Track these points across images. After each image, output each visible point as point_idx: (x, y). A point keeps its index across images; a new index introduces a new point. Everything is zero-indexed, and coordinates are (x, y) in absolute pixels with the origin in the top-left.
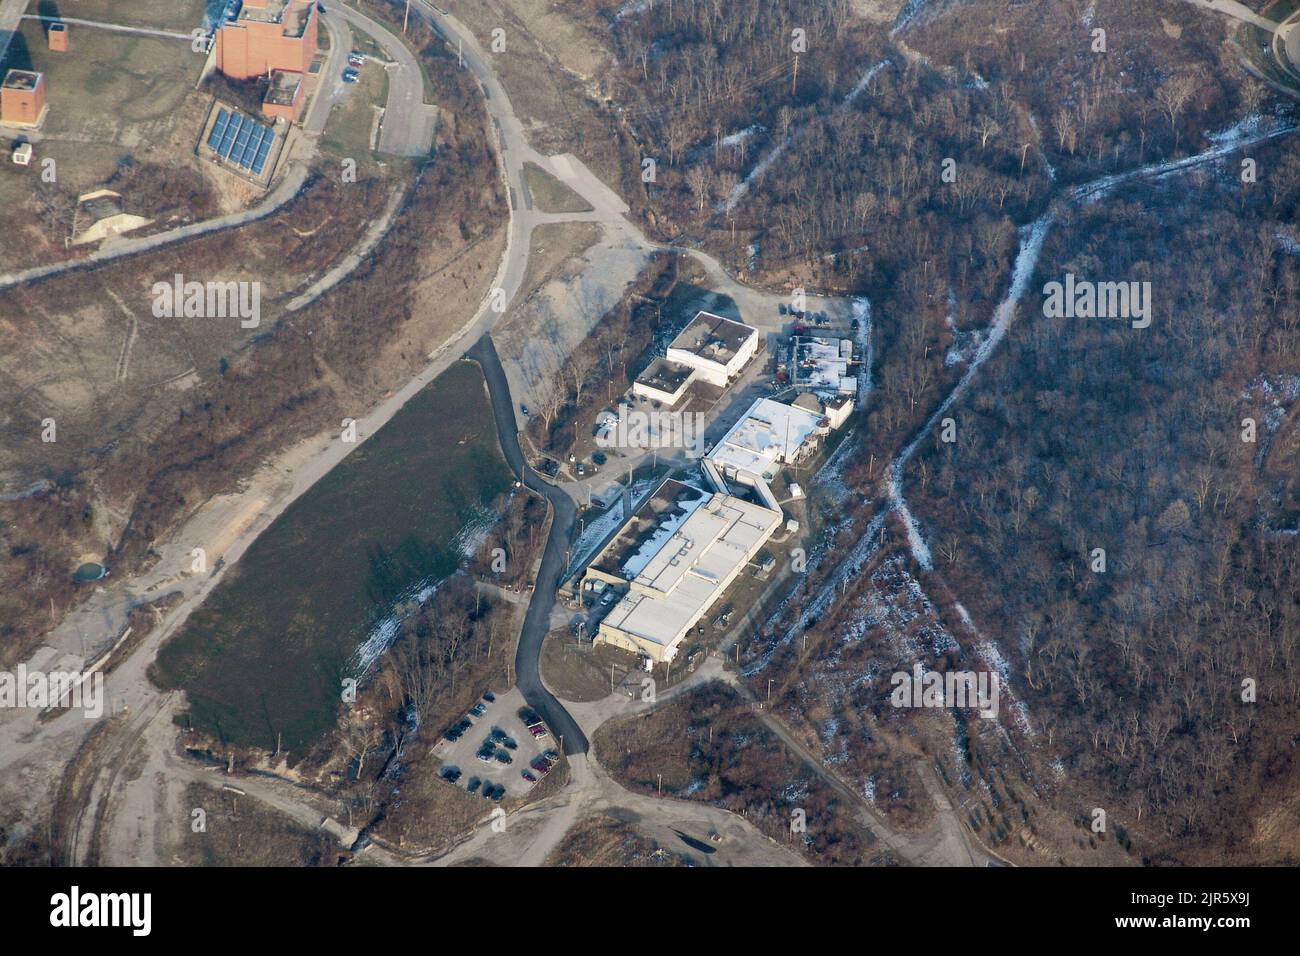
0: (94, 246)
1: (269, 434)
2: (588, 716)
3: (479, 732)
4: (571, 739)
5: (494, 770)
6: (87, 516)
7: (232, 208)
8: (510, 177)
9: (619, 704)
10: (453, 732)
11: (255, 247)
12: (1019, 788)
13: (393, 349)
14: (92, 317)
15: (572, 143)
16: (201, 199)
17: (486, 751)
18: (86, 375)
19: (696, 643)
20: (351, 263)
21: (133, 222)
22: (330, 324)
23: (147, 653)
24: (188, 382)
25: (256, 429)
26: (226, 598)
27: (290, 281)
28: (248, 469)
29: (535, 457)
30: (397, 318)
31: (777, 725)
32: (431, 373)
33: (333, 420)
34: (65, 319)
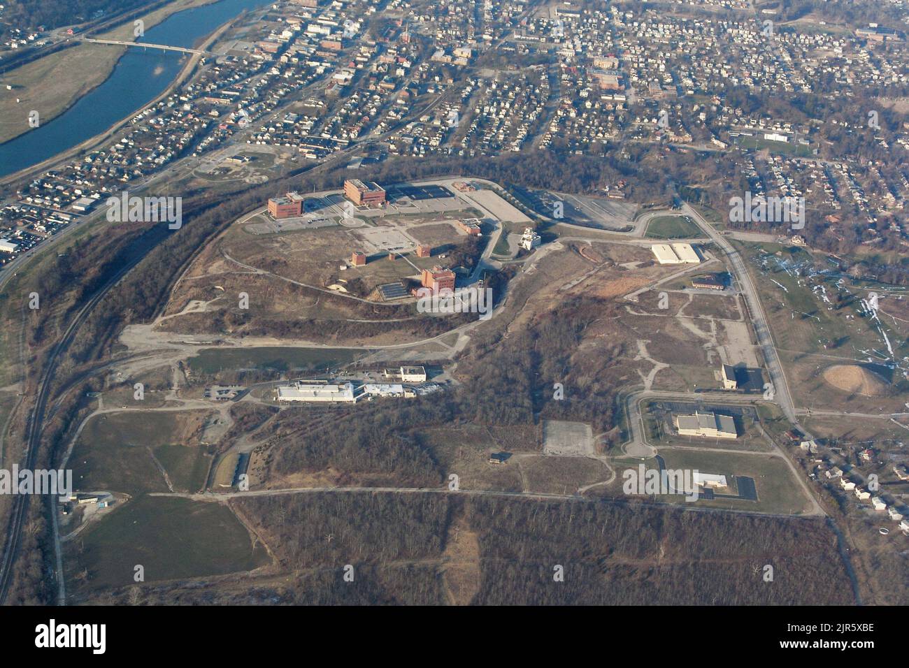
0: (330, 290)
1: (305, 335)
2: (247, 398)
3: (226, 388)
4: (237, 398)
5: (215, 394)
7: (370, 299)
8: (449, 333)
9: (257, 400)
10: (222, 386)
11: (361, 308)
13: (359, 340)
14: (308, 299)
16: (364, 294)
17: (220, 391)
18: (288, 307)
19: (291, 403)
20: (376, 321)
21: (343, 290)
22: (351, 327)
23: (207, 347)
24: (302, 318)
25: (302, 334)
27: (357, 317)
28: (288, 338)
30: (367, 336)
31: (272, 418)
32: (357, 348)
33: (322, 343)
34: (302, 296)
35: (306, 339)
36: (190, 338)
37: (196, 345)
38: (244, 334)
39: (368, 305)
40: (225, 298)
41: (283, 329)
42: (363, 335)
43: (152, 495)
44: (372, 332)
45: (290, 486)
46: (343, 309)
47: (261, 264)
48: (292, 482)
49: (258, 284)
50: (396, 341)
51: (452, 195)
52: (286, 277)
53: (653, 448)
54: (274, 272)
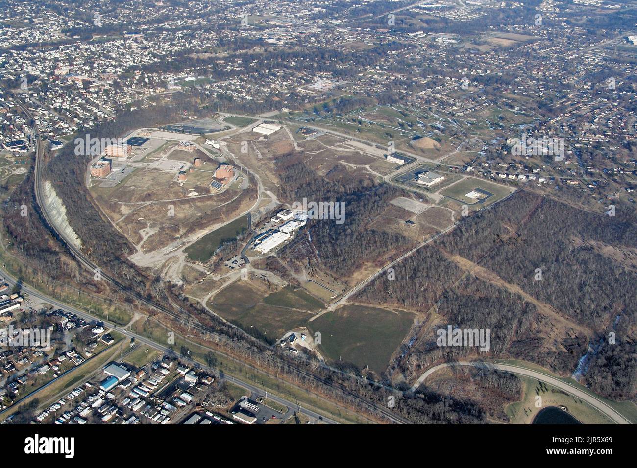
0: (189, 197)
1: (211, 223)
2: (251, 259)
3: (233, 260)
4: (247, 261)
5: (234, 265)
6: (179, 230)
7: (213, 193)
8: (259, 193)
9: (257, 258)
10: (228, 260)
11: (215, 198)
12: (316, 269)
13: (234, 213)
14: (187, 206)
15: (271, 190)
16: (208, 191)
17: (233, 263)
18: (184, 213)
19: (271, 251)
20: (230, 201)
21: (196, 194)
22: (224, 209)
23: (183, 248)
24: (200, 214)
25: (209, 222)
26: (198, 243)
27: (220, 203)
28: (207, 227)
29: (253, 228)
31: (281, 262)
32: (239, 217)
33: (224, 222)
34: (183, 206)
35: (214, 223)
36: (169, 248)
37: (176, 250)
38: (186, 235)
39: (217, 196)
40: (151, 222)
41: (199, 224)
42: (234, 211)
43: (311, 320)
44: (234, 206)
45: (362, 280)
46: (209, 203)
47: (143, 199)
48: (359, 277)
49: (156, 209)
50: (249, 206)
51: (148, 139)
52: (162, 199)
53: (437, 194)
54: (154, 200)
